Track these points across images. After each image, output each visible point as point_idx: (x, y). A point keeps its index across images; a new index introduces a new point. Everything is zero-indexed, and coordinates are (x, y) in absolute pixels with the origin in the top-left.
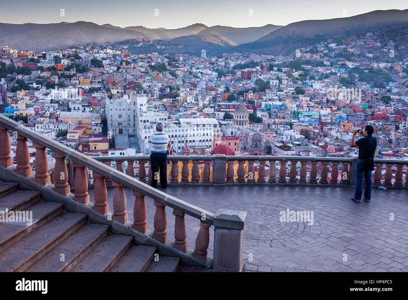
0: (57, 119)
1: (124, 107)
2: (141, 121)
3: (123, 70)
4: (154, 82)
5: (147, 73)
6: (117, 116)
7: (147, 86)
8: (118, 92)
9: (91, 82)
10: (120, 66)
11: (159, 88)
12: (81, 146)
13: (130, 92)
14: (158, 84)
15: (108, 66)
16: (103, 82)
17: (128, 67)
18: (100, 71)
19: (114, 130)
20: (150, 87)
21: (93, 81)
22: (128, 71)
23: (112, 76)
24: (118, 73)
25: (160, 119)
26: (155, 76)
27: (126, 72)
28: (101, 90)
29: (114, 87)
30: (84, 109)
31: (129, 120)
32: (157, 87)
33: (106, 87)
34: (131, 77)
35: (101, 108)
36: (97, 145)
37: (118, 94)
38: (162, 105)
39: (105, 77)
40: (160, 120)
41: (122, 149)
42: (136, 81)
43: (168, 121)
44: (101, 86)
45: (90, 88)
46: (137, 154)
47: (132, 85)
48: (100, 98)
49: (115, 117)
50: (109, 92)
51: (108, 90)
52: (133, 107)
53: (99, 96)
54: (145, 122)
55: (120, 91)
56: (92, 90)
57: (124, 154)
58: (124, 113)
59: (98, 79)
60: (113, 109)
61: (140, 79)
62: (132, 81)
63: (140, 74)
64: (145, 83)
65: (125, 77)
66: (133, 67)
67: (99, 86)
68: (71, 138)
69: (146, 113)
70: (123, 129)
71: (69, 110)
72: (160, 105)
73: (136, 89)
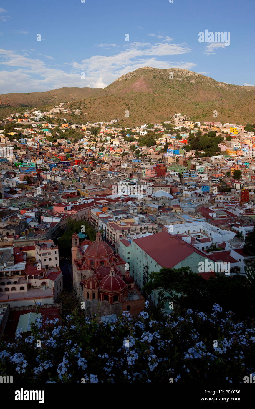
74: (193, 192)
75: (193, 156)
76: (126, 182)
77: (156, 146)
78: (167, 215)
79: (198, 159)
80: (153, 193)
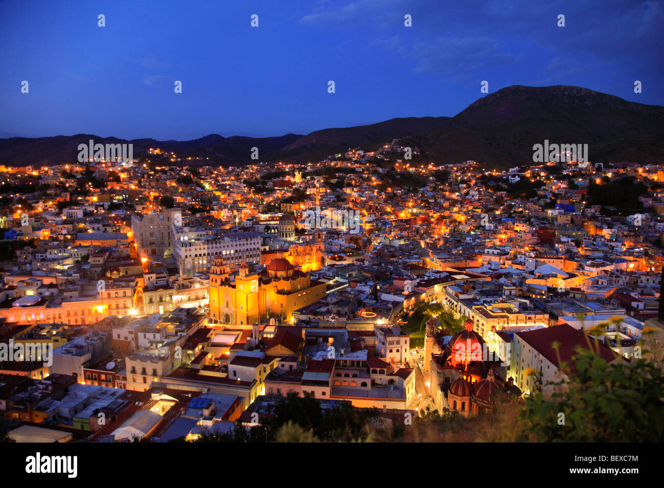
1: (156, 224)
6: (148, 234)
8: (143, 208)
12: (109, 271)
19: (146, 251)
30: (106, 229)
33: (129, 203)
36: (128, 269)
48: (122, 216)
49: (146, 236)
52: (166, 223)
53: (122, 213)
55: (145, 206)
58: (156, 231)
60: (143, 226)
68: (95, 263)
70: (157, 249)
74: (601, 269)
75: (597, 214)
76: (493, 250)
77: (536, 198)
78: (562, 301)
79: (606, 219)
80: (536, 268)
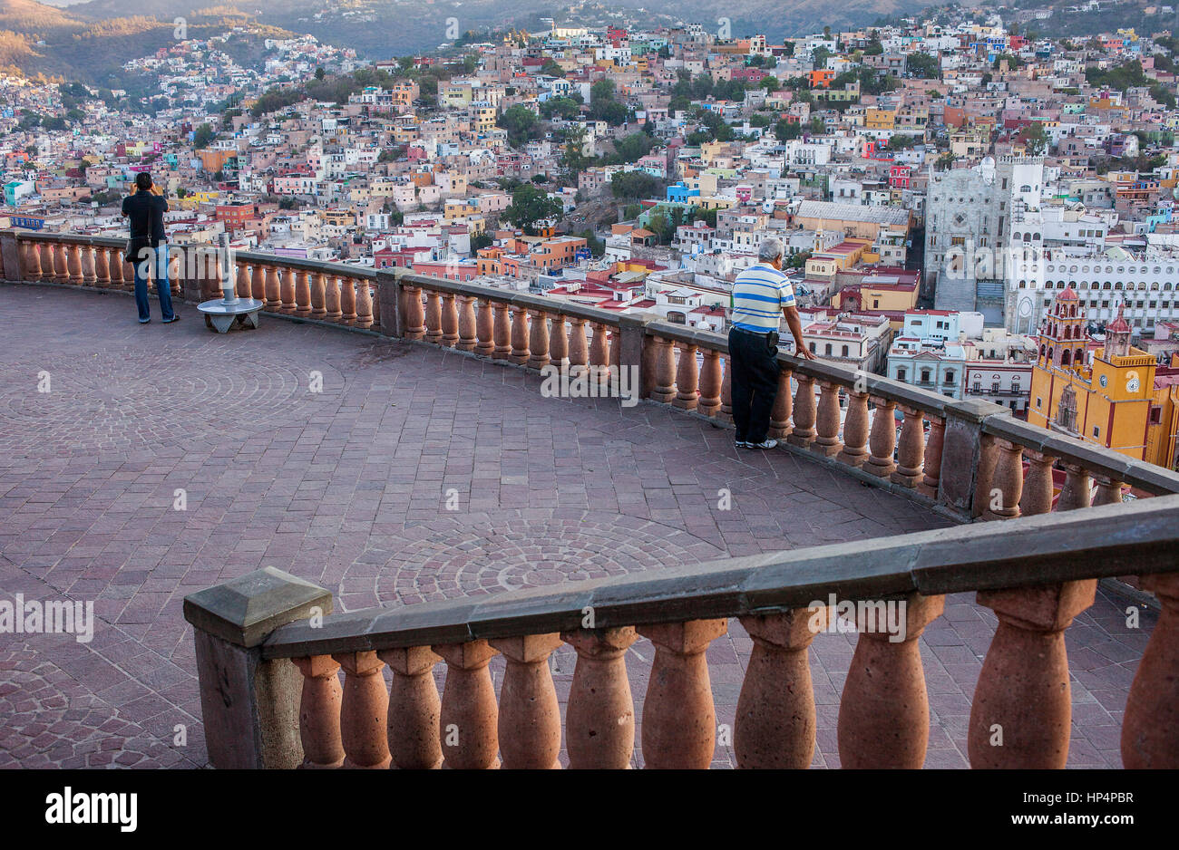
0: (790, 219)
1: (973, 194)
2: (1017, 236)
3: (997, 84)
4: (1088, 120)
5: (1071, 93)
6: (950, 218)
7: (1064, 132)
8: (971, 150)
9: (898, 121)
10: (991, 73)
11: (1103, 139)
12: (839, 294)
13: (1008, 151)
14: (1098, 127)
15: (954, 74)
16: (932, 120)
17: (1014, 74)
18: (929, 88)
19: (939, 257)
20: (1072, 134)
21: (902, 116)
22: (1014, 87)
23: (961, 102)
24: (980, 95)
25: (1082, 233)
26: (1094, 101)
27: (1007, 90)
28: (922, 143)
29: (962, 135)
30: (868, 195)
31: (985, 233)
32: (1097, 136)
33: (939, 134)
34: (1019, 105)
35: (915, 194)
36: (880, 295)
37: (969, 156)
38: (1101, 190)
39: (938, 106)
40: (1080, 235)
41: (945, 313)
42: (1032, 118)
43: (1106, 240)
44: (923, 132)
45: (891, 138)
46: (987, 329)
47: (1017, 131)
48: (915, 167)
49: (944, 222)
50: (944, 149)
51: (943, 144)
52: (999, 193)
53: (916, 160)
54: (1027, 238)
55: (977, 145)
56: (898, 143)
57: (947, 325)
58: (971, 211)
59: (919, 111)
60: (941, 197)
61: (1044, 112)
62: (1019, 118)
63: (1049, 95)
64: (1058, 123)
65: (1000, 105)
66: (1030, 75)
67: (919, 130)
68: (816, 273)
69: (1037, 211)
71: (828, 196)
72: (1095, 190)
73: (1028, 140)
